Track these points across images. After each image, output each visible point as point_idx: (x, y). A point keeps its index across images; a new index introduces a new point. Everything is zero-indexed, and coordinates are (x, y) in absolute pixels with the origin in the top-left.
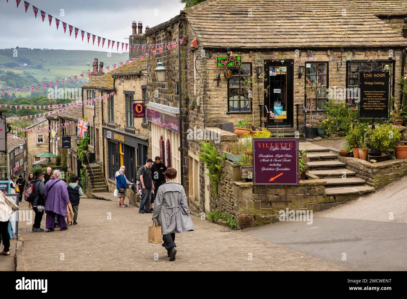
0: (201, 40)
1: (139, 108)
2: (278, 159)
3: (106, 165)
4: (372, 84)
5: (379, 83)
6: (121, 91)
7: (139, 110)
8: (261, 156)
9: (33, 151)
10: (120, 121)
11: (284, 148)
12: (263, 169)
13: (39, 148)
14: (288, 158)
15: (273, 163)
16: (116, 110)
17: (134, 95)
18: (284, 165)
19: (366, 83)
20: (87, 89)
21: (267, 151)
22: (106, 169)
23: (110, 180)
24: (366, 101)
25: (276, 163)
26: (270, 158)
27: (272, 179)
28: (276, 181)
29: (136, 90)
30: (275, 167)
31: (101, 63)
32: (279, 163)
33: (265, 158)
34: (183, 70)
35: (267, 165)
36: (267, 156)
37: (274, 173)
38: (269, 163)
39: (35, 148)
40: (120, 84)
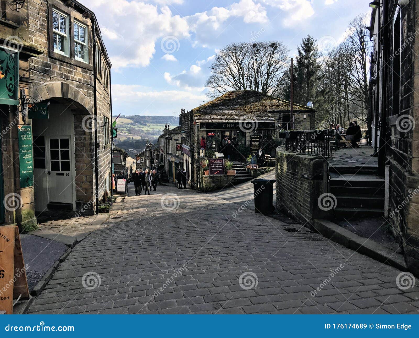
0: (197, 122)
1: (179, 146)
2: (217, 166)
4: (254, 140)
5: (257, 139)
6: (173, 139)
7: (179, 147)
8: (211, 165)
10: (173, 152)
11: (219, 162)
12: (212, 170)
14: (221, 166)
15: (215, 167)
17: (178, 141)
18: (220, 168)
19: (252, 139)
21: (213, 163)
24: (253, 146)
25: (217, 167)
26: (215, 166)
27: (215, 173)
28: (217, 174)
29: (179, 139)
30: (217, 169)
32: (218, 167)
33: (213, 166)
34: (192, 132)
35: (213, 168)
36: (213, 165)
37: (216, 171)
38: (214, 167)
40: (173, 136)
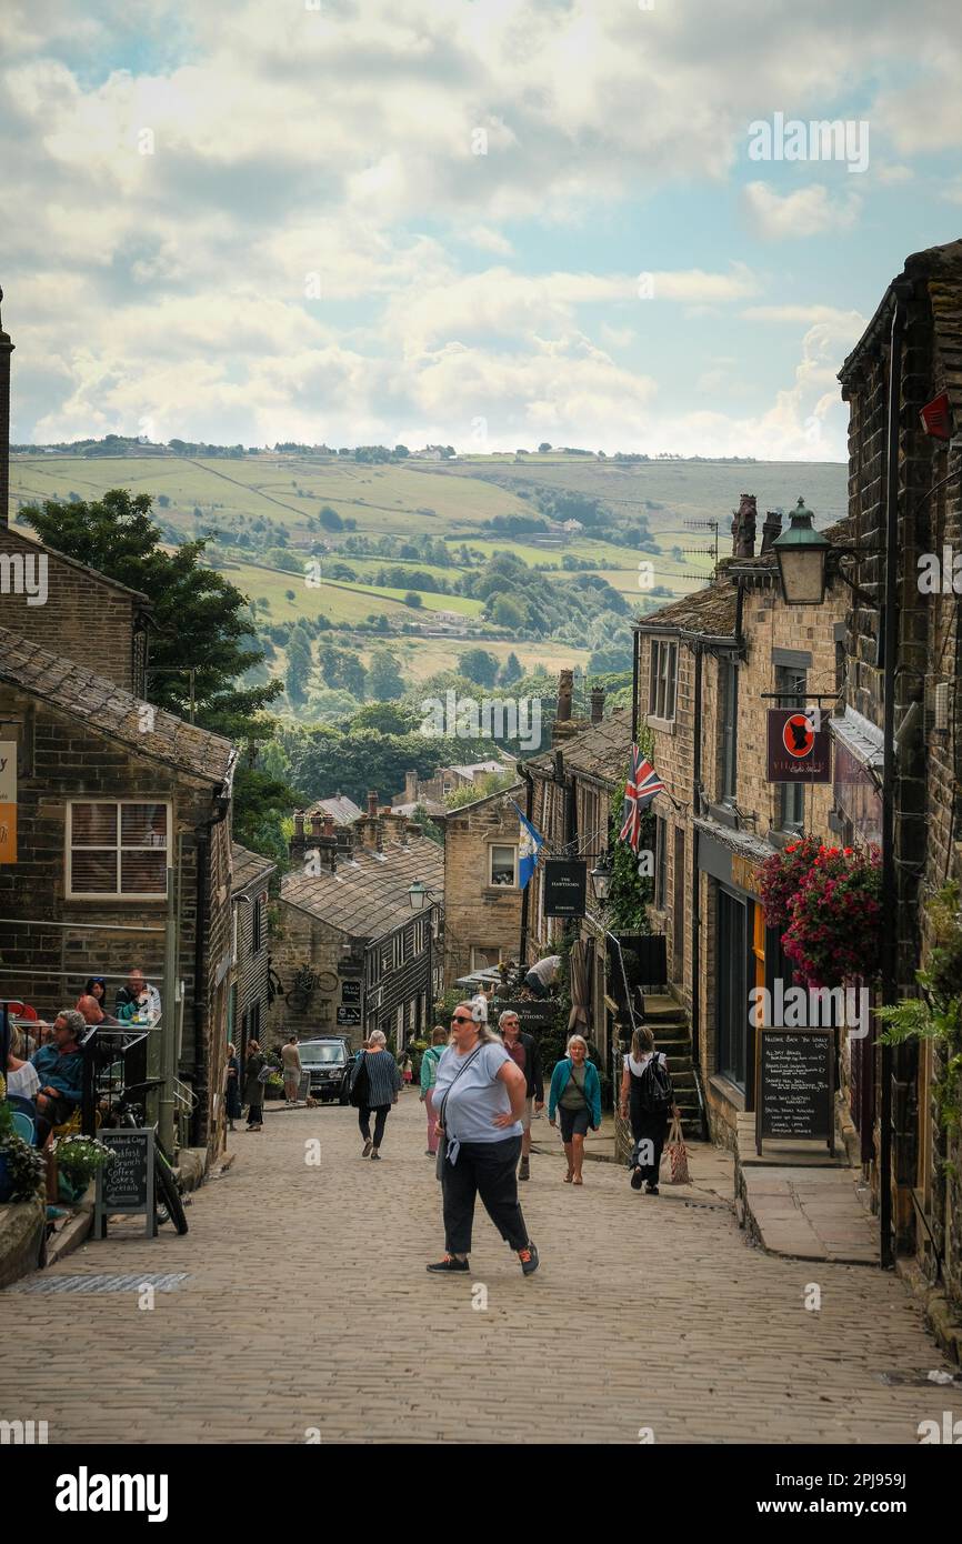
1: (799, 732)
3: (703, 1010)
6: (763, 649)
7: (800, 745)
9: (466, 922)
10: (757, 794)
13: (496, 911)
16: (744, 740)
17: (809, 671)
20: (653, 638)
22: (703, 1025)
23: (716, 1081)
29: (814, 646)
31: (770, 515)
39: (475, 909)
40: (761, 618)
